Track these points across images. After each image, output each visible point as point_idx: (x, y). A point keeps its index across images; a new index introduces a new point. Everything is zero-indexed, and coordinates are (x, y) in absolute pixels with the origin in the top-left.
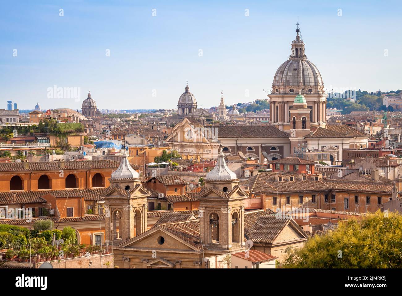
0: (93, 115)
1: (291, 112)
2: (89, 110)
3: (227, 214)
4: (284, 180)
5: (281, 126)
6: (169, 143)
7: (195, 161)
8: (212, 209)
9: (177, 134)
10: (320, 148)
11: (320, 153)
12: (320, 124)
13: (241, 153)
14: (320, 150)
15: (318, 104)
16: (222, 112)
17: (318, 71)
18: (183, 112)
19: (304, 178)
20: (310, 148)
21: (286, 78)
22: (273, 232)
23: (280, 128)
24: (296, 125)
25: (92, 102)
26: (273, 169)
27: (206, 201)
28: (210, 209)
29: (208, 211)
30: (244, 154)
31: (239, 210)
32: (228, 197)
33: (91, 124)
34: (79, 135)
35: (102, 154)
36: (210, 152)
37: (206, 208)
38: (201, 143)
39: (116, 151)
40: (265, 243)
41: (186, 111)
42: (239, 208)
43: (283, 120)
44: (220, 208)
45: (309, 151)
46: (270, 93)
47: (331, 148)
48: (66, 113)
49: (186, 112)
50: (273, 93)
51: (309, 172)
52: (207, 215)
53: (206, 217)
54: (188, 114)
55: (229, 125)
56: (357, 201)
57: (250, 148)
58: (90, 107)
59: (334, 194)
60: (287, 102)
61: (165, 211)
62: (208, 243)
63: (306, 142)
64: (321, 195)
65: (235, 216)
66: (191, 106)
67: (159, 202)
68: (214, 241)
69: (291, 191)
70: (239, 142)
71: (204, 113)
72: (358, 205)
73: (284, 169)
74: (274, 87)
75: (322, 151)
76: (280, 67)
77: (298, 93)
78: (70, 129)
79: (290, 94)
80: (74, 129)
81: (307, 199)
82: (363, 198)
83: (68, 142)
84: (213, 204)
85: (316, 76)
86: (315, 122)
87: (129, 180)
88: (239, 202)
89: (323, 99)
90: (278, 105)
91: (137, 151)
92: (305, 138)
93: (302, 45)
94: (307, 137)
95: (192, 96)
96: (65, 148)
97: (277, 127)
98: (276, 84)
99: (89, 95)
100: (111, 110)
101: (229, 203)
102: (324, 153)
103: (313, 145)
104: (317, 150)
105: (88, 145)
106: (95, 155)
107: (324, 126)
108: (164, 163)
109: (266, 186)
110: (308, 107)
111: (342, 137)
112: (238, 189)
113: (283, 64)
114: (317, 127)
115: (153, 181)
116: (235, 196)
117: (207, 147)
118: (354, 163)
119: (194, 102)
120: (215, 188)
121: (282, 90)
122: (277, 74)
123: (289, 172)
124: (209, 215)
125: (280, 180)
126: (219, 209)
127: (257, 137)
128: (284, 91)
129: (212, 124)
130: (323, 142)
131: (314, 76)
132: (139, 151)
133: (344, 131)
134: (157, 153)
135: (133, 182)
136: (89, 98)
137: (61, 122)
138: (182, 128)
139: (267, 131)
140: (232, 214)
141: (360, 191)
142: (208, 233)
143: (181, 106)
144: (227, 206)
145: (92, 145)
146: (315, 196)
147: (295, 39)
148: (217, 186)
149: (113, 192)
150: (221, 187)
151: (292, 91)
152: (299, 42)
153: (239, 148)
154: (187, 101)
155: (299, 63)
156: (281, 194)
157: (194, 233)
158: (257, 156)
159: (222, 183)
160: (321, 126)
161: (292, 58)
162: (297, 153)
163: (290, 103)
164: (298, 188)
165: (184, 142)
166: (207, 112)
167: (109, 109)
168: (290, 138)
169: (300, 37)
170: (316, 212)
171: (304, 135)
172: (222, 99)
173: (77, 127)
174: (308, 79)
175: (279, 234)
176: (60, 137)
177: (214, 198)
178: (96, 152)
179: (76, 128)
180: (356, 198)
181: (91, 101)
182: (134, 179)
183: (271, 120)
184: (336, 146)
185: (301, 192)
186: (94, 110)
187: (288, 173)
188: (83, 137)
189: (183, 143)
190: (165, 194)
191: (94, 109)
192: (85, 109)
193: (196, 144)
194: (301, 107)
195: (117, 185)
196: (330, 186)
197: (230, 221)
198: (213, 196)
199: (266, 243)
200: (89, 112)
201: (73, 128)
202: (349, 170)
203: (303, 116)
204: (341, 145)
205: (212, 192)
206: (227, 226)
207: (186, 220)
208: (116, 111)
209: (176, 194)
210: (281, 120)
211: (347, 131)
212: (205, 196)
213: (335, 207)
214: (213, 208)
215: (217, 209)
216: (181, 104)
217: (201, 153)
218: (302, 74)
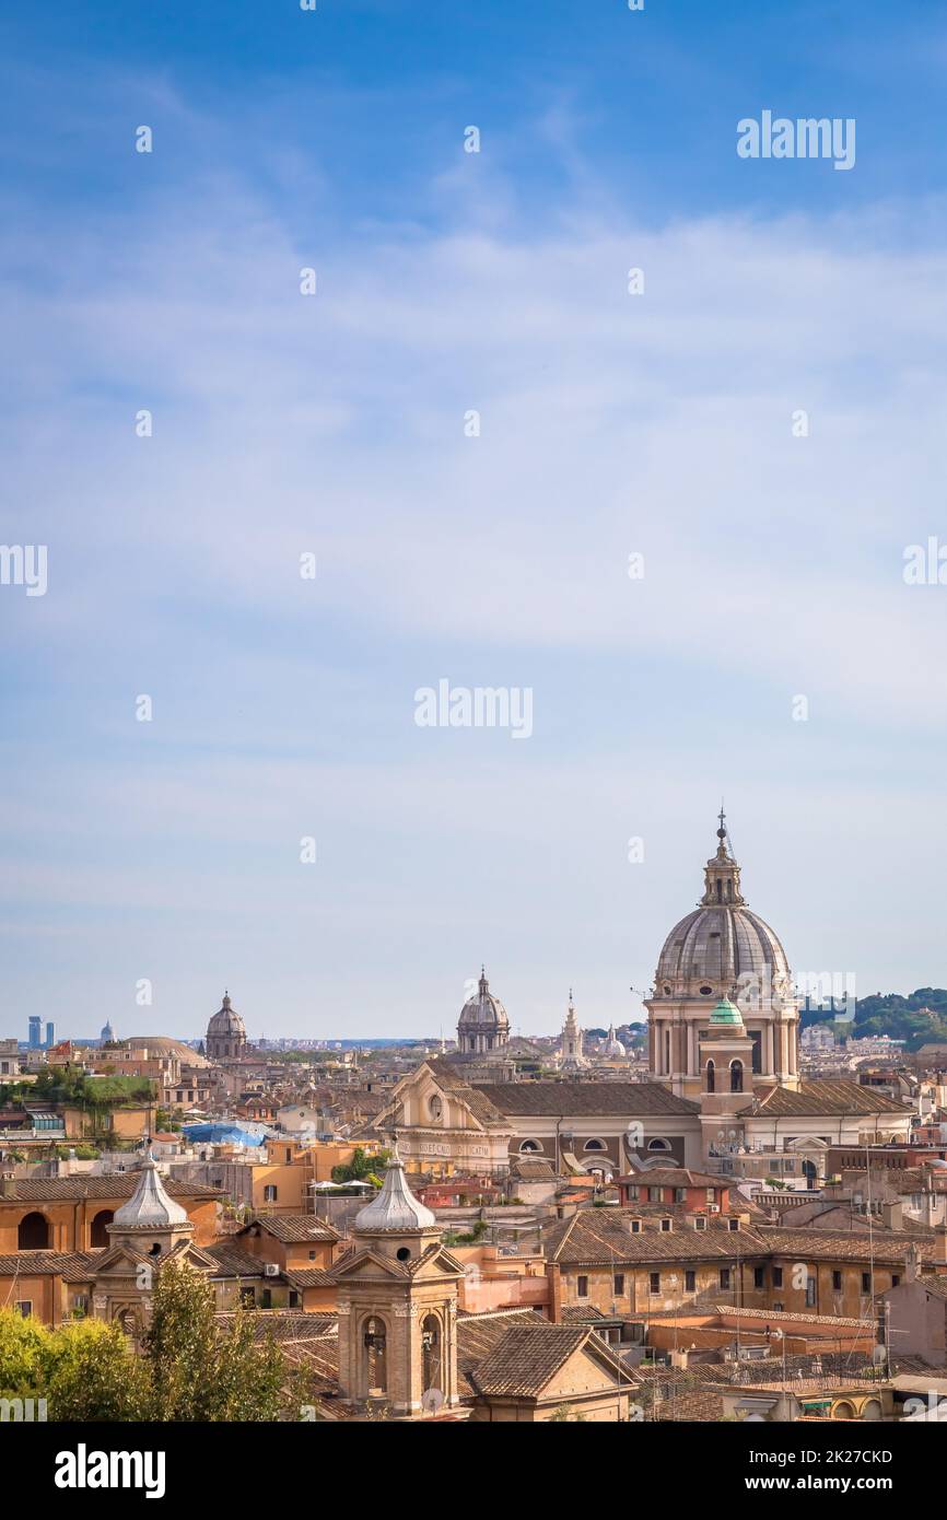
0: (236, 1053)
1: (702, 1048)
2: (226, 1042)
3: (409, 1319)
4: (646, 1228)
5: (678, 1085)
6: (381, 1128)
7: (439, 1176)
8: (369, 1307)
9: (402, 1106)
10: (780, 1142)
11: (779, 1155)
12: (780, 1080)
13: (570, 1157)
14: (780, 1148)
15: (776, 1026)
16: (571, 1045)
17: (777, 939)
18: (473, 1047)
19: (700, 1223)
20: (750, 1142)
21: (691, 958)
22: (540, 1368)
23: (676, 1090)
24: (716, 1082)
25: (235, 1019)
26: (622, 1201)
27: (353, 1285)
28: (365, 1306)
29: (360, 1312)
30: (579, 1158)
31: (441, 1310)
32: (410, 1273)
33: (213, 1077)
34: (141, 1109)
35: (197, 1157)
36: (486, 1153)
37: (353, 1303)
38: (463, 1129)
39: (236, 1151)
40: (517, 1397)
41: (481, 1043)
42: (442, 1304)
43: (683, 1068)
44: (390, 1305)
45: (748, 1149)
46: (650, 996)
47: (810, 1143)
48: (146, 1051)
49: (481, 1047)
50: (657, 998)
51: (715, 1209)
52: (357, 1323)
53: (353, 1326)
54: (484, 1050)
55: (582, 1081)
56: (837, 1285)
57: (594, 1144)
58: (228, 1033)
59: (779, 1266)
60: (695, 1020)
61: (281, 1312)
62: (359, 1396)
63: (742, 1127)
64: (744, 1270)
65: (430, 1324)
66: (493, 1029)
67: (267, 1288)
68: (376, 1393)
69: (663, 1258)
70: (564, 1127)
71: (528, 1048)
72: (842, 1297)
73: (649, 1200)
74: (658, 981)
75: (786, 1151)
76: (676, 929)
77: (721, 998)
78: (120, 1093)
79: (702, 1000)
80: (129, 1092)
81: (707, 1281)
82: (852, 1277)
83: (112, 1127)
84: (372, 1292)
85: (768, 953)
86: (767, 1074)
87: (157, 1229)
88: (442, 1288)
89: (790, 1013)
90: (670, 1029)
91: (289, 1151)
92: (739, 1116)
93: (732, 871)
94: (744, 1114)
95: (496, 1005)
96: (104, 1144)
97: (668, 1087)
98: (665, 974)
99: (226, 1001)
100: (302, 1041)
101: (413, 1291)
102: (787, 1157)
103: (762, 1136)
104: (772, 1149)
105: (164, 1133)
106: (179, 1160)
107: (792, 1083)
108: (356, 1183)
109: (596, 1245)
110: (749, 1033)
111: (840, 1115)
112: (438, 1254)
113: (684, 921)
114: (772, 1088)
115: (254, 1230)
116: (429, 1270)
117: (478, 1140)
118: (840, 1183)
119: (502, 1019)
120: (376, 1250)
121: (680, 990)
122: (667, 946)
123: (661, 1208)
124: (361, 1323)
125: (636, 1228)
126: (386, 1307)
127: (613, 1115)
128: (686, 991)
129: (538, 1078)
130: (789, 1127)
131: (765, 951)
132: (292, 1152)
133: (845, 1096)
134: (338, 1157)
135: (169, 1234)
136: (226, 1009)
137: (96, 1072)
138: (414, 1090)
139: (641, 1097)
140: (423, 1318)
141: (845, 1258)
142: (359, 1371)
143: (467, 1029)
144: (408, 1299)
145: (174, 1135)
146: (727, 1272)
147: (714, 855)
148: (381, 1244)
149: (118, 1261)
150: (393, 1248)
151: (706, 991)
152: (725, 863)
153: (564, 1142)
154: (482, 1019)
155: (724, 917)
156: (636, 1266)
157: (327, 1369)
158: (613, 1164)
159: (396, 1238)
160: (784, 1086)
161: (707, 904)
162: (717, 1155)
163: (700, 1023)
164: (682, 1249)
165: (419, 1126)
166: (535, 1046)
167: (298, 1039)
168: (700, 1117)
169: (728, 849)
170: (720, 1315)
171: (738, 1109)
172: (571, 1011)
173: (138, 1086)
174: (749, 960)
175: (556, 1372)
176: (92, 1114)
177: (373, 1276)
178: (183, 1152)
179: (135, 1089)
180: (837, 1276)
181: (232, 1017)
182: (172, 1227)
183: (652, 1069)
184: (823, 1139)
185: (691, 1261)
186: (239, 1042)
187: (658, 1211)
188: (153, 1114)
189: (418, 1130)
190: (283, 1267)
191: (240, 1037)
192: (214, 1037)
193: (451, 1132)
194: (729, 1034)
195: (128, 1242)
196: (768, 1245)
197: (417, 1339)
198: (371, 1273)
199: (521, 1398)
200: (227, 1048)
201: (125, 1091)
202: (826, 1202)
203: (737, 1058)
204: (837, 1135)
205: (368, 1261)
206: (409, 1352)
207: (320, 1332)
208: (316, 1042)
209: (311, 1265)
210: (677, 1068)
211: (855, 1098)
212: (352, 1271)
213: (782, 1303)
214: (371, 1303)
215: (381, 1307)
216: (467, 1024)
217: (463, 1157)
218: (731, 947)
